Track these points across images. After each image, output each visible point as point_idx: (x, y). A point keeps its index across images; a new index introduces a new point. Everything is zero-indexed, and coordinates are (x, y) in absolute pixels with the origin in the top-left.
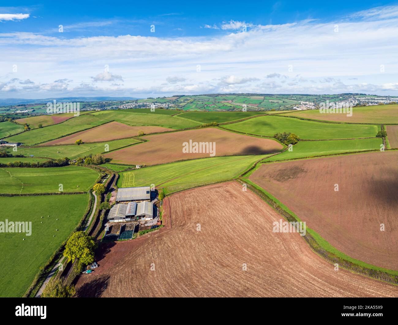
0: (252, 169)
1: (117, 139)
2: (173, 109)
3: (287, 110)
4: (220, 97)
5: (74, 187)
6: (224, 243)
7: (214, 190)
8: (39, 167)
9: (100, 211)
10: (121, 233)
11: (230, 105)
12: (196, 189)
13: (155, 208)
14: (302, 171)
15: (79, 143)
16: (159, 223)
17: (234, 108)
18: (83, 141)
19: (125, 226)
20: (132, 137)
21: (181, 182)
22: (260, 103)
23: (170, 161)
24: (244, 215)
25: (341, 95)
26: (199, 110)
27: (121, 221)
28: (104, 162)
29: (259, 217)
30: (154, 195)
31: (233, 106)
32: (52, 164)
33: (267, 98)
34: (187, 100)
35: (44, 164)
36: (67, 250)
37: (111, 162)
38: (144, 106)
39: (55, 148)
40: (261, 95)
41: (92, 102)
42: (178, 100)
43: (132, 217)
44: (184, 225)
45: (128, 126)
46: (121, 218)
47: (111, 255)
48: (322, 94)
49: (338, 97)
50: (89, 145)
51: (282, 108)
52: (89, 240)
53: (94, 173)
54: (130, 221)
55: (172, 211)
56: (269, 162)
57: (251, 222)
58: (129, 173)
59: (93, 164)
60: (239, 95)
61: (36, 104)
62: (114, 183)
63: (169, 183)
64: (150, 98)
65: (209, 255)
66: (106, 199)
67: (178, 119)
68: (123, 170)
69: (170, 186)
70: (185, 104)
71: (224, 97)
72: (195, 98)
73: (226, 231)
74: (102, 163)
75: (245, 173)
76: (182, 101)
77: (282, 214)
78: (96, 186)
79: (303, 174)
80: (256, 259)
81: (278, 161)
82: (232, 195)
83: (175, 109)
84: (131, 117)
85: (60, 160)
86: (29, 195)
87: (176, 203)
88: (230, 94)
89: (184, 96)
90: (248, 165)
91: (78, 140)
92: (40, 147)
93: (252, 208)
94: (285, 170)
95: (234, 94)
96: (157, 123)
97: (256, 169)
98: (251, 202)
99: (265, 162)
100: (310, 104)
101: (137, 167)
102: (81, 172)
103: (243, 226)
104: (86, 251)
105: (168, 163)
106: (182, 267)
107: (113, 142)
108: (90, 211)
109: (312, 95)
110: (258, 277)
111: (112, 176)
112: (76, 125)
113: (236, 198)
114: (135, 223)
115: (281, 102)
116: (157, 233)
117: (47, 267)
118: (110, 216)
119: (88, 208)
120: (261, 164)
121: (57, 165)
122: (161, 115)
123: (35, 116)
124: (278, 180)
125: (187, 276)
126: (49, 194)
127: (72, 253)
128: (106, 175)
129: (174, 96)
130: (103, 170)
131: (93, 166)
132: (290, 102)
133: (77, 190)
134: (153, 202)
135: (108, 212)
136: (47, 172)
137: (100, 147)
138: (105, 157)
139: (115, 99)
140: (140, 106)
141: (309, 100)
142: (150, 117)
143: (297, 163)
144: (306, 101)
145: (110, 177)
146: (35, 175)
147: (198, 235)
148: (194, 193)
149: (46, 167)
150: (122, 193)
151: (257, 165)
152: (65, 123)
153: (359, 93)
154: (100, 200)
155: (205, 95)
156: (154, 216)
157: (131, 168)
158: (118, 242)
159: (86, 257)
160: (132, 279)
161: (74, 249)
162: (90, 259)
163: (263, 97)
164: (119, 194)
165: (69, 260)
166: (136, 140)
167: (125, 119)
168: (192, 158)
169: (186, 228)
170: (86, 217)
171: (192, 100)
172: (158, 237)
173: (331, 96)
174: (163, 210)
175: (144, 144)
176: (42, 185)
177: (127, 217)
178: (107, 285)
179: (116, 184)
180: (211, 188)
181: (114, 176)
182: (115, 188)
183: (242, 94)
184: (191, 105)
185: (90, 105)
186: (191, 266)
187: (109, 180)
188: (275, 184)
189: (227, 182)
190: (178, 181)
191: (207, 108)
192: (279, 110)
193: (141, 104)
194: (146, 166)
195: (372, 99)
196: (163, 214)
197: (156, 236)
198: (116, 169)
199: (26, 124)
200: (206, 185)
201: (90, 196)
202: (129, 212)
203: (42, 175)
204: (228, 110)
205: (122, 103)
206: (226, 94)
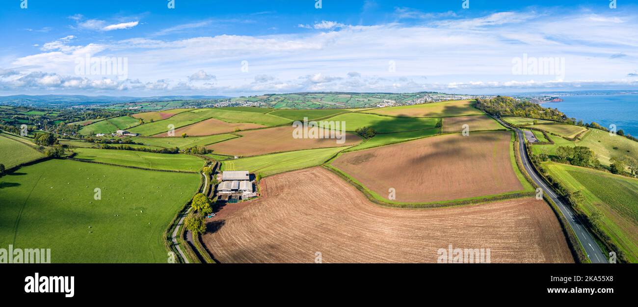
0: (334, 157)
1: (216, 134)
2: (265, 107)
3: (372, 107)
4: (309, 96)
5: (187, 168)
6: (308, 204)
7: (302, 173)
8: (157, 153)
9: (211, 186)
10: (229, 199)
11: (319, 104)
12: (287, 173)
13: (254, 186)
14: (373, 156)
15: (185, 136)
16: (258, 195)
17: (323, 107)
18: (187, 135)
19: (231, 196)
20: (229, 133)
21: (274, 169)
22: (347, 101)
23: (263, 153)
24: (325, 187)
25: (419, 93)
26: (289, 108)
27: (228, 192)
28: (207, 152)
29: (335, 188)
30: (252, 177)
31: (322, 105)
32: (166, 152)
33: (354, 96)
34: (278, 98)
35: (161, 151)
36: (193, 203)
37: (213, 153)
38: (237, 104)
39: (165, 139)
40: (348, 93)
41: (190, 100)
42: (269, 98)
43: (236, 190)
44: (278, 195)
45: (225, 123)
46: (228, 191)
47: (224, 210)
48: (402, 92)
49: (415, 96)
50: (193, 138)
51: (367, 105)
52: (208, 199)
53: (200, 160)
54: (235, 193)
55: (268, 187)
56: (349, 151)
57: (329, 191)
58: (229, 162)
59: (198, 153)
60: (327, 93)
61: (143, 102)
62: (218, 168)
63: (264, 169)
64: (242, 97)
65: (297, 210)
66: (213, 178)
67: (269, 116)
68: (224, 159)
69: (264, 171)
70: (276, 102)
71: (313, 96)
72: (286, 96)
73: (310, 197)
74: (205, 153)
75: (328, 161)
76: (273, 99)
77: (353, 185)
78: (206, 169)
79: (374, 158)
80: (330, 210)
81: (356, 150)
82: (316, 176)
83: (267, 107)
84: (227, 114)
85: (172, 149)
86: (158, 170)
87: (271, 183)
88: (320, 93)
89: (274, 94)
90: (331, 155)
91: (184, 134)
92: (154, 138)
93: (331, 183)
94: (360, 156)
95: (323, 93)
96: (250, 120)
97: (337, 157)
98: (331, 179)
99: (345, 152)
100: (392, 101)
101: (235, 158)
102: (190, 159)
103: (323, 194)
104: (207, 205)
105: (262, 155)
106: (277, 217)
107: (213, 136)
108: (203, 185)
109: (394, 94)
110: (331, 218)
111: (215, 163)
112: (181, 121)
113: (319, 178)
114: (239, 195)
115: (366, 100)
116: (257, 200)
117: (181, 212)
118: (219, 189)
119: (201, 183)
120: (341, 154)
121: (170, 153)
122: (255, 113)
123: (145, 112)
124: (354, 164)
125: (281, 220)
126: (171, 171)
127: (197, 205)
128: (211, 163)
129: (265, 95)
130: (207, 158)
131: (198, 155)
132: (374, 100)
133: (191, 171)
134: (252, 182)
135: (217, 186)
136: (165, 156)
137: (202, 140)
138: (208, 148)
139: (209, 98)
140: (233, 105)
141: (391, 99)
142: (244, 114)
143: (371, 151)
144: (389, 99)
145: (214, 164)
146: (156, 158)
147: (289, 201)
148: (285, 176)
149: (162, 153)
150: (226, 174)
151: (339, 154)
152: (171, 118)
153: (433, 91)
154: (209, 179)
155: (295, 94)
156: (254, 191)
157: (231, 158)
158: (228, 204)
159: (207, 208)
160: (241, 221)
161: (198, 203)
162: (210, 210)
163: (350, 96)
164: (224, 175)
165: (196, 209)
166: (232, 135)
167: (221, 117)
168: (283, 151)
169: (279, 197)
170: (201, 188)
171: (282, 99)
172: (258, 202)
173: (410, 95)
174: (260, 187)
175: (240, 138)
176: (164, 165)
177: (232, 190)
178: (224, 224)
179: (220, 168)
180: (300, 172)
181: (217, 164)
182: (219, 172)
183: (331, 93)
184: (282, 103)
185: (188, 104)
186: (284, 216)
187: (213, 166)
188: (351, 166)
189: (312, 168)
190: (272, 168)
191: (297, 106)
192: (364, 108)
193: (234, 103)
194: (243, 157)
195: (442, 97)
196: (260, 190)
197: (256, 201)
198: (217, 158)
199: (141, 119)
200: (295, 170)
201: (201, 175)
202: (234, 187)
203: (162, 158)
204: (317, 109)
205: (216, 101)
206: (316, 93)
